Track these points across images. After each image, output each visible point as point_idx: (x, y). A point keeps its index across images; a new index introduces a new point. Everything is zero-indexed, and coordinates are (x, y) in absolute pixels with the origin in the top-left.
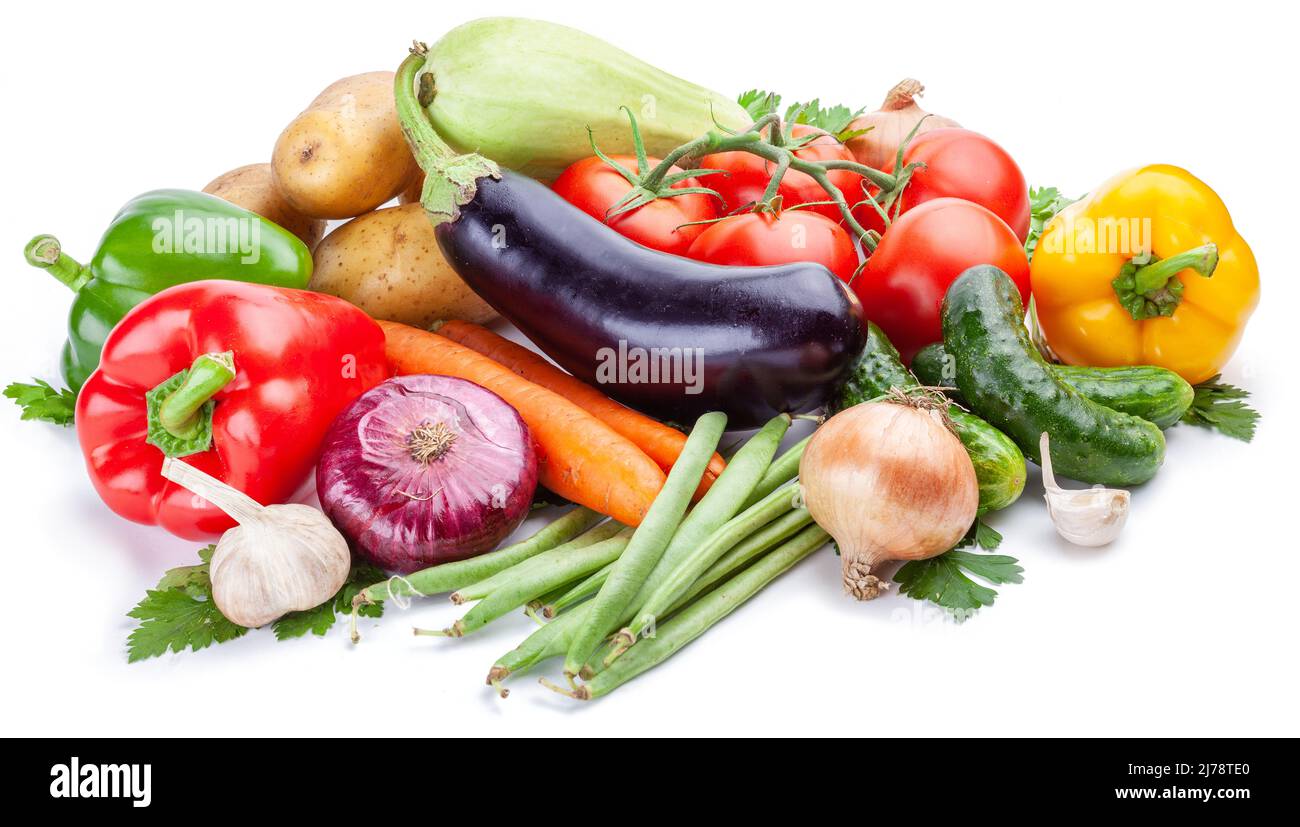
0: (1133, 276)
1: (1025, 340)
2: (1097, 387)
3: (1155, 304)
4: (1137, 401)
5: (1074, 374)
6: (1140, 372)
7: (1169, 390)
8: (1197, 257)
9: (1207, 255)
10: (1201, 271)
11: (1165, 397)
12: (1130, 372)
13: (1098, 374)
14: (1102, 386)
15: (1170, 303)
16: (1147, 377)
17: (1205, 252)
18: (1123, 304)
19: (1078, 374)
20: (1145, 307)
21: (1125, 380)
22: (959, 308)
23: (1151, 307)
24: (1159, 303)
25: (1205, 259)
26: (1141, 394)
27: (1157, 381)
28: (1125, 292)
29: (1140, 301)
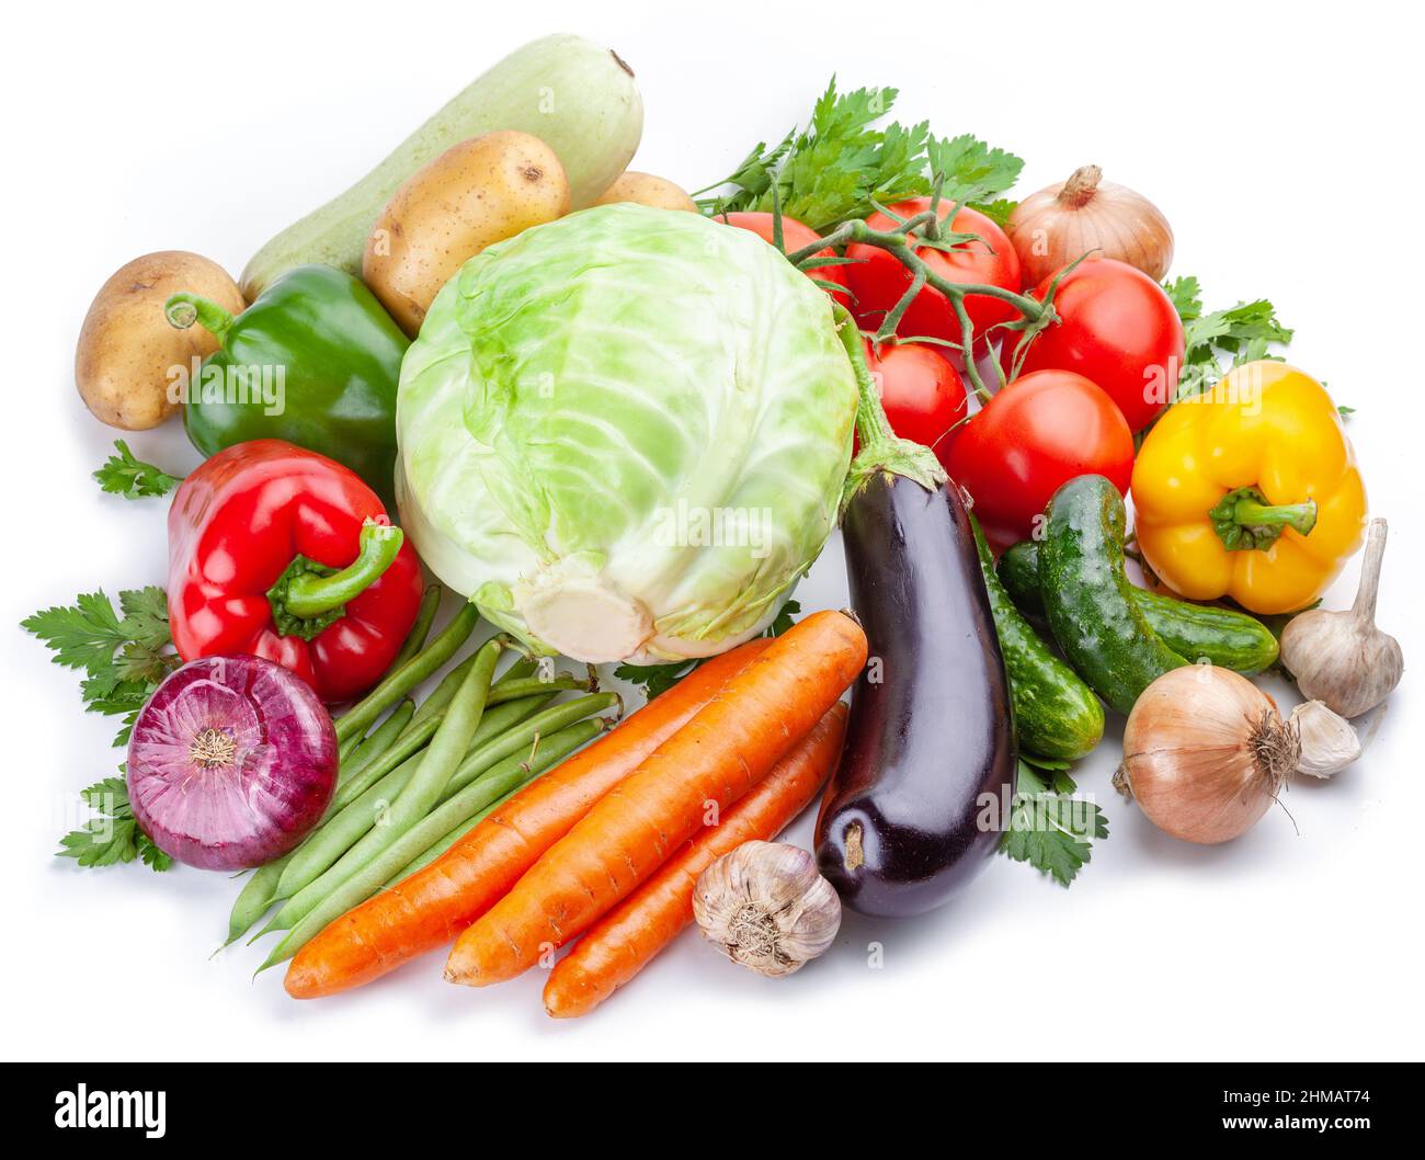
0: (1232, 505)
1: (1118, 570)
2: (1182, 629)
3: (1252, 535)
4: (1218, 652)
5: (1162, 608)
6: (1229, 621)
7: (1253, 646)
8: (1295, 515)
9: (1304, 516)
10: (1299, 529)
11: (1248, 653)
12: (1219, 618)
13: (1187, 613)
14: (1187, 628)
15: (1268, 537)
16: (1234, 629)
17: (1303, 512)
18: (1218, 533)
19: (1166, 609)
20: (1241, 537)
21: (1212, 626)
22: (1062, 521)
23: (1248, 538)
24: (1256, 535)
25: (1302, 520)
26: (1224, 644)
27: (1244, 635)
28: (1221, 521)
29: (1236, 532)
